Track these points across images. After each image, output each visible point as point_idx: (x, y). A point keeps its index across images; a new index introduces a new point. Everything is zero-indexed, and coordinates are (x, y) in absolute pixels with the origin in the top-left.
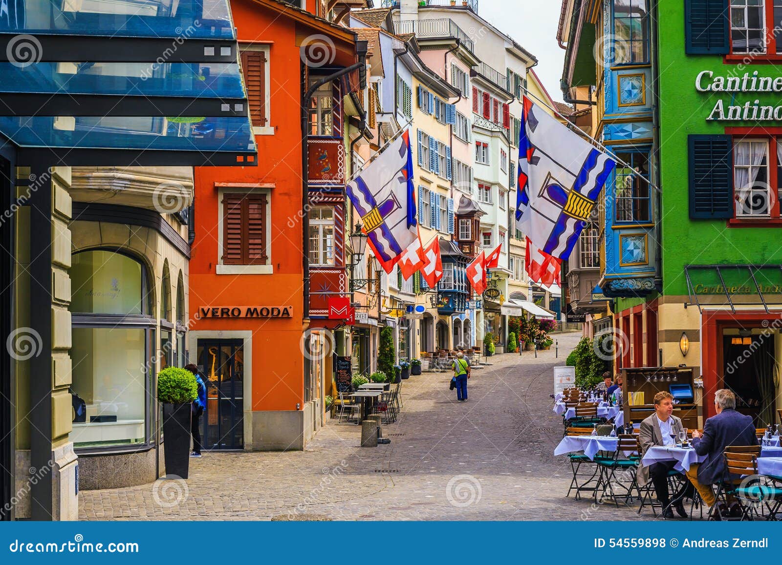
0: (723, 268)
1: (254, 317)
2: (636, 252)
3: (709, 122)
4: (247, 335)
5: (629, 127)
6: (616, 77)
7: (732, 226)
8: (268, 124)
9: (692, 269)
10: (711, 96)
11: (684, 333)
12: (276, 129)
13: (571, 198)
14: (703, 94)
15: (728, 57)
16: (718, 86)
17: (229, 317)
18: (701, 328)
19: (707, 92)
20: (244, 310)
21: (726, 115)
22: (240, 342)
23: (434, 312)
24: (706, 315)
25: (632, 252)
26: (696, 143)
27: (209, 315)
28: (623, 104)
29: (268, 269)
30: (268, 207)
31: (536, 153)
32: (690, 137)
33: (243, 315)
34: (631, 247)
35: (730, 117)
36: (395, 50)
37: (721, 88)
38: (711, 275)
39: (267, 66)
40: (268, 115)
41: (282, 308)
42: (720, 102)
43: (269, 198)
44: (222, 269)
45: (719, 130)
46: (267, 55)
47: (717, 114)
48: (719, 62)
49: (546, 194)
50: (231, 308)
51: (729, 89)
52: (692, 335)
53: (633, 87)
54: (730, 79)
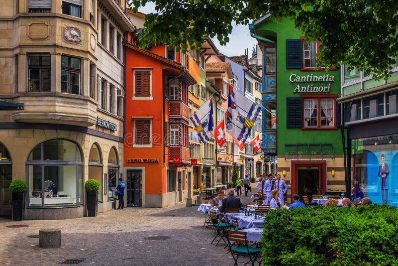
0: (298, 145)
1: (146, 162)
2: (272, 140)
3: (294, 93)
4: (143, 168)
5: (270, 95)
6: (266, 77)
7: (303, 130)
8: (151, 96)
9: (287, 145)
10: (295, 83)
11: (284, 168)
12: (154, 98)
13: (247, 121)
14: (293, 83)
15: (302, 69)
16: (298, 80)
17: (137, 162)
18: (290, 167)
19: (294, 82)
20: (142, 160)
21: (301, 90)
22: (141, 171)
23: (262, 161)
24: (292, 162)
25: (271, 140)
26: (290, 100)
27: (130, 161)
28: (268, 87)
29: (150, 146)
30: (151, 125)
31: (235, 105)
32: (287, 98)
33: (142, 161)
34: (271, 138)
35: (302, 91)
36: (244, 70)
37: (299, 81)
38: (294, 148)
39: (151, 76)
40: (151, 93)
41: (155, 159)
42: (298, 85)
43: (151, 122)
44: (135, 146)
45: (298, 96)
46: (151, 72)
47: (297, 90)
48: (299, 71)
49: (239, 119)
50: (138, 159)
51: (302, 81)
52: (287, 169)
53: (272, 81)
54: (302, 77)
